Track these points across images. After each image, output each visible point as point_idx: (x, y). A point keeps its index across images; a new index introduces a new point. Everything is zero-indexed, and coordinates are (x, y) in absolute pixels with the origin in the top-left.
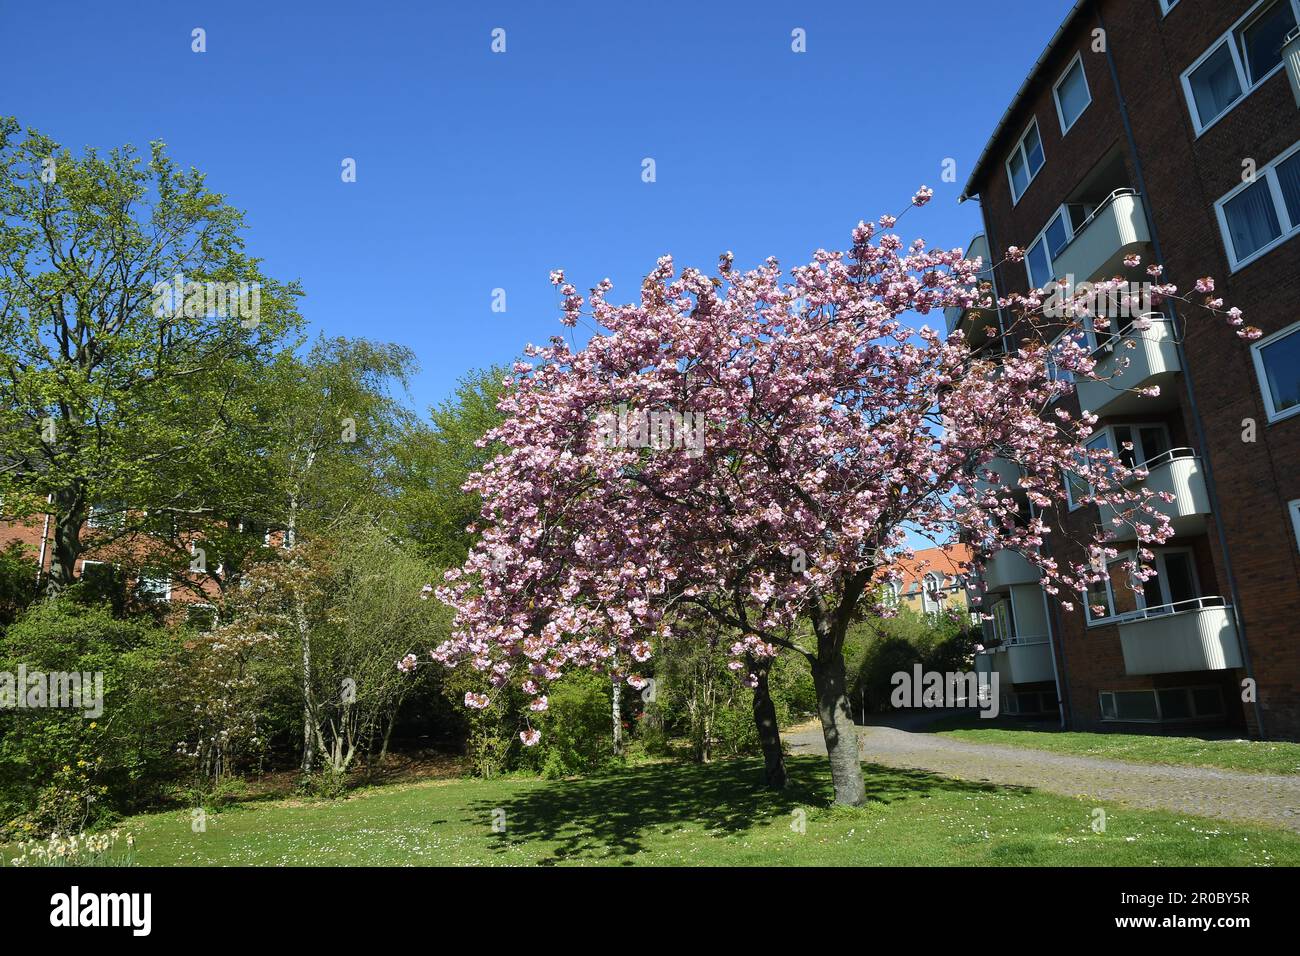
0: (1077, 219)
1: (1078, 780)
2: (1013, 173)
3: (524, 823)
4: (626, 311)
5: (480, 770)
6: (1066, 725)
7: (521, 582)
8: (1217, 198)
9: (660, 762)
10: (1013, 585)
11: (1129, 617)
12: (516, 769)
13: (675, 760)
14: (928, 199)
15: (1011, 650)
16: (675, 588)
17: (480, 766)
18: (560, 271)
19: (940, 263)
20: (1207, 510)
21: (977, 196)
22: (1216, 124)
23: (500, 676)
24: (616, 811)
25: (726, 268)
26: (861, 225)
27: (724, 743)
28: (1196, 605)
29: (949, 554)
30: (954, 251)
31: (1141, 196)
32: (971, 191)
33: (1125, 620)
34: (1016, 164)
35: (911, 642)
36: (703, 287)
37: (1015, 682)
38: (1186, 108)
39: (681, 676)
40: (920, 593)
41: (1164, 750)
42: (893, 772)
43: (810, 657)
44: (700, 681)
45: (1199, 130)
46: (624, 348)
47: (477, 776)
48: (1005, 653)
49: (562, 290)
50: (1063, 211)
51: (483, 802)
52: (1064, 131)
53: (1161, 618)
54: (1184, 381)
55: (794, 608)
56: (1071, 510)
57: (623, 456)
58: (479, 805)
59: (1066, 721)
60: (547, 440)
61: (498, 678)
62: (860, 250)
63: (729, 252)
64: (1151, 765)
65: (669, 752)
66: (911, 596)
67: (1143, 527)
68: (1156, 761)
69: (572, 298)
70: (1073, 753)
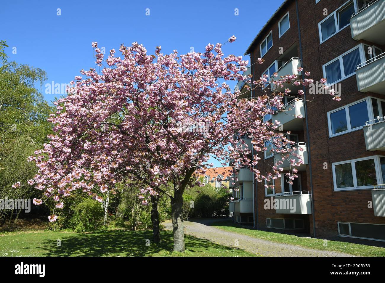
0: (280, 65)
1: (257, 247)
2: (262, 49)
3: (60, 249)
4: (116, 59)
5: (52, 228)
6: (255, 227)
7: (63, 157)
8: (323, 64)
9: (119, 229)
10: (244, 181)
11: (278, 195)
12: (66, 228)
13: (125, 229)
14: (234, 40)
15: (240, 202)
16: (122, 166)
17: (52, 226)
18: (96, 43)
19: (234, 61)
20: (307, 163)
21: (250, 54)
22: (327, 40)
23: (49, 193)
24: (97, 247)
25: (158, 52)
26: (209, 45)
27: (143, 225)
28: (300, 193)
29: (225, 166)
30: (239, 57)
31: (301, 61)
32: (248, 52)
33: (277, 196)
34: (263, 45)
35: (210, 196)
36: (143, 52)
37: (241, 212)
38: (319, 34)
39: (130, 200)
40: (215, 181)
41: (285, 239)
42: (198, 239)
43: (171, 197)
44: (137, 202)
45: (321, 41)
46: (113, 73)
47: (50, 230)
48: (239, 203)
49: (96, 50)
50: (276, 62)
51: (48, 240)
52: (280, 36)
53: (289, 196)
54: (306, 121)
55: (166, 178)
56: (265, 159)
57: (102, 111)
58: (46, 241)
59: (255, 226)
60: (80, 104)
61: (48, 193)
62: (207, 53)
63: (160, 46)
64: (280, 243)
65: (124, 226)
66: (212, 182)
67: (293, 160)
68: (282, 242)
69: (99, 54)
70: (256, 237)
